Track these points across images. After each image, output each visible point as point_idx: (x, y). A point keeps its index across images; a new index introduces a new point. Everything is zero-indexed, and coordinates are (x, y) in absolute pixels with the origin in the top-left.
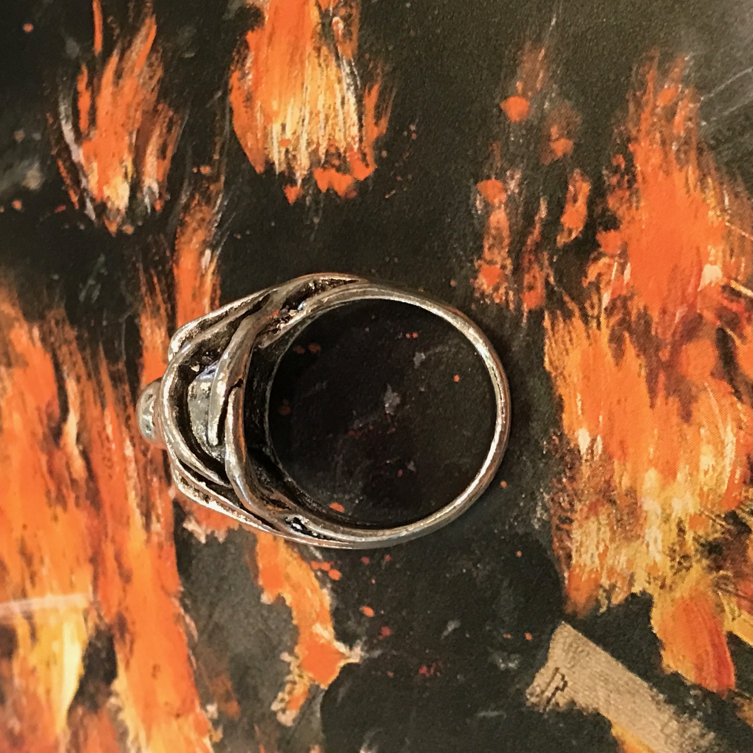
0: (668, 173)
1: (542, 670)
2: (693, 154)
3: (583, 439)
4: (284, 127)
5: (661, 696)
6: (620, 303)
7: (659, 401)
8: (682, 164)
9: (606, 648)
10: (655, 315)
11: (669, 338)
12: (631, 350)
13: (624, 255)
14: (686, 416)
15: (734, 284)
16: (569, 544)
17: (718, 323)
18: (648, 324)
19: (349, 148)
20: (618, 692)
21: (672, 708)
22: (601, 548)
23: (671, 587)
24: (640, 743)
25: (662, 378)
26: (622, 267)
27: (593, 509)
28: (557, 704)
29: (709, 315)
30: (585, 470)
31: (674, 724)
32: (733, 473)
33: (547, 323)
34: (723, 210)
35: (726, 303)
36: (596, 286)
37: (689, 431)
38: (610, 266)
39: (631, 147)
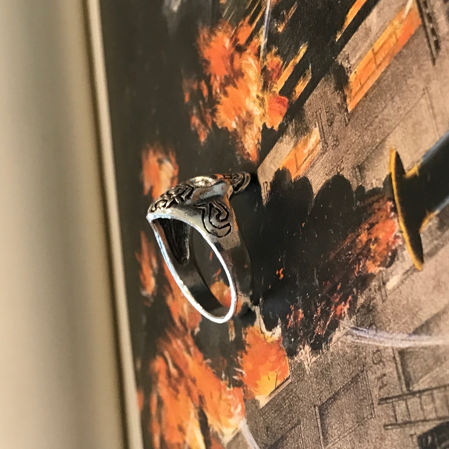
0: (210, 47)
1: (262, 191)
2: (211, 35)
3: (234, 125)
5: (281, 138)
6: (221, 86)
8: (211, 40)
9: (266, 156)
13: (215, 77)
15: (231, 36)
16: (246, 152)
20: (275, 158)
21: (284, 135)
22: (251, 138)
23: (265, 112)
24: (286, 158)
26: (217, 80)
27: (245, 133)
28: (269, 191)
30: (238, 130)
31: (287, 136)
32: (256, 64)
33: (215, 120)
34: (221, 30)
36: (216, 93)
37: (245, 77)
38: (215, 85)
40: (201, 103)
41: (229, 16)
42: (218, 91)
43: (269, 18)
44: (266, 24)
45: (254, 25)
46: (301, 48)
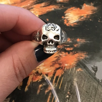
0: (75, 58)
2: (78, 60)
4: (70, 14)
6: (61, 56)
7: (51, 63)
8: (77, 59)
10: (60, 60)
11: (58, 62)
12: (56, 59)
13: (66, 55)
14: (51, 66)
15: (66, 67)
17: (61, 67)
18: (59, 60)
19: (69, 23)
25: (54, 63)
26: (64, 55)
29: (62, 66)
32: (46, 72)
34: (73, 64)
35: (64, 67)
36: (62, 53)
38: (64, 54)
39: (77, 53)
40: (68, 46)
41: (71, 70)
42: (61, 55)
43: (48, 84)
44: (49, 81)
45: (55, 77)
46: (28, 89)
